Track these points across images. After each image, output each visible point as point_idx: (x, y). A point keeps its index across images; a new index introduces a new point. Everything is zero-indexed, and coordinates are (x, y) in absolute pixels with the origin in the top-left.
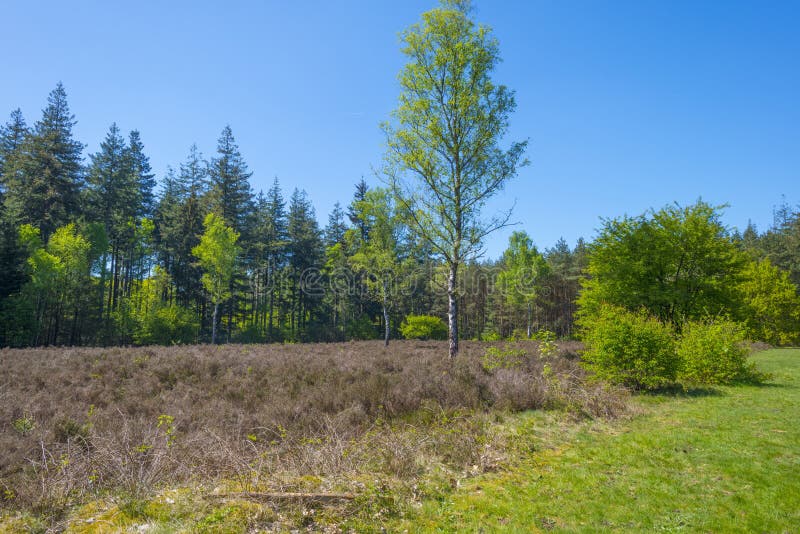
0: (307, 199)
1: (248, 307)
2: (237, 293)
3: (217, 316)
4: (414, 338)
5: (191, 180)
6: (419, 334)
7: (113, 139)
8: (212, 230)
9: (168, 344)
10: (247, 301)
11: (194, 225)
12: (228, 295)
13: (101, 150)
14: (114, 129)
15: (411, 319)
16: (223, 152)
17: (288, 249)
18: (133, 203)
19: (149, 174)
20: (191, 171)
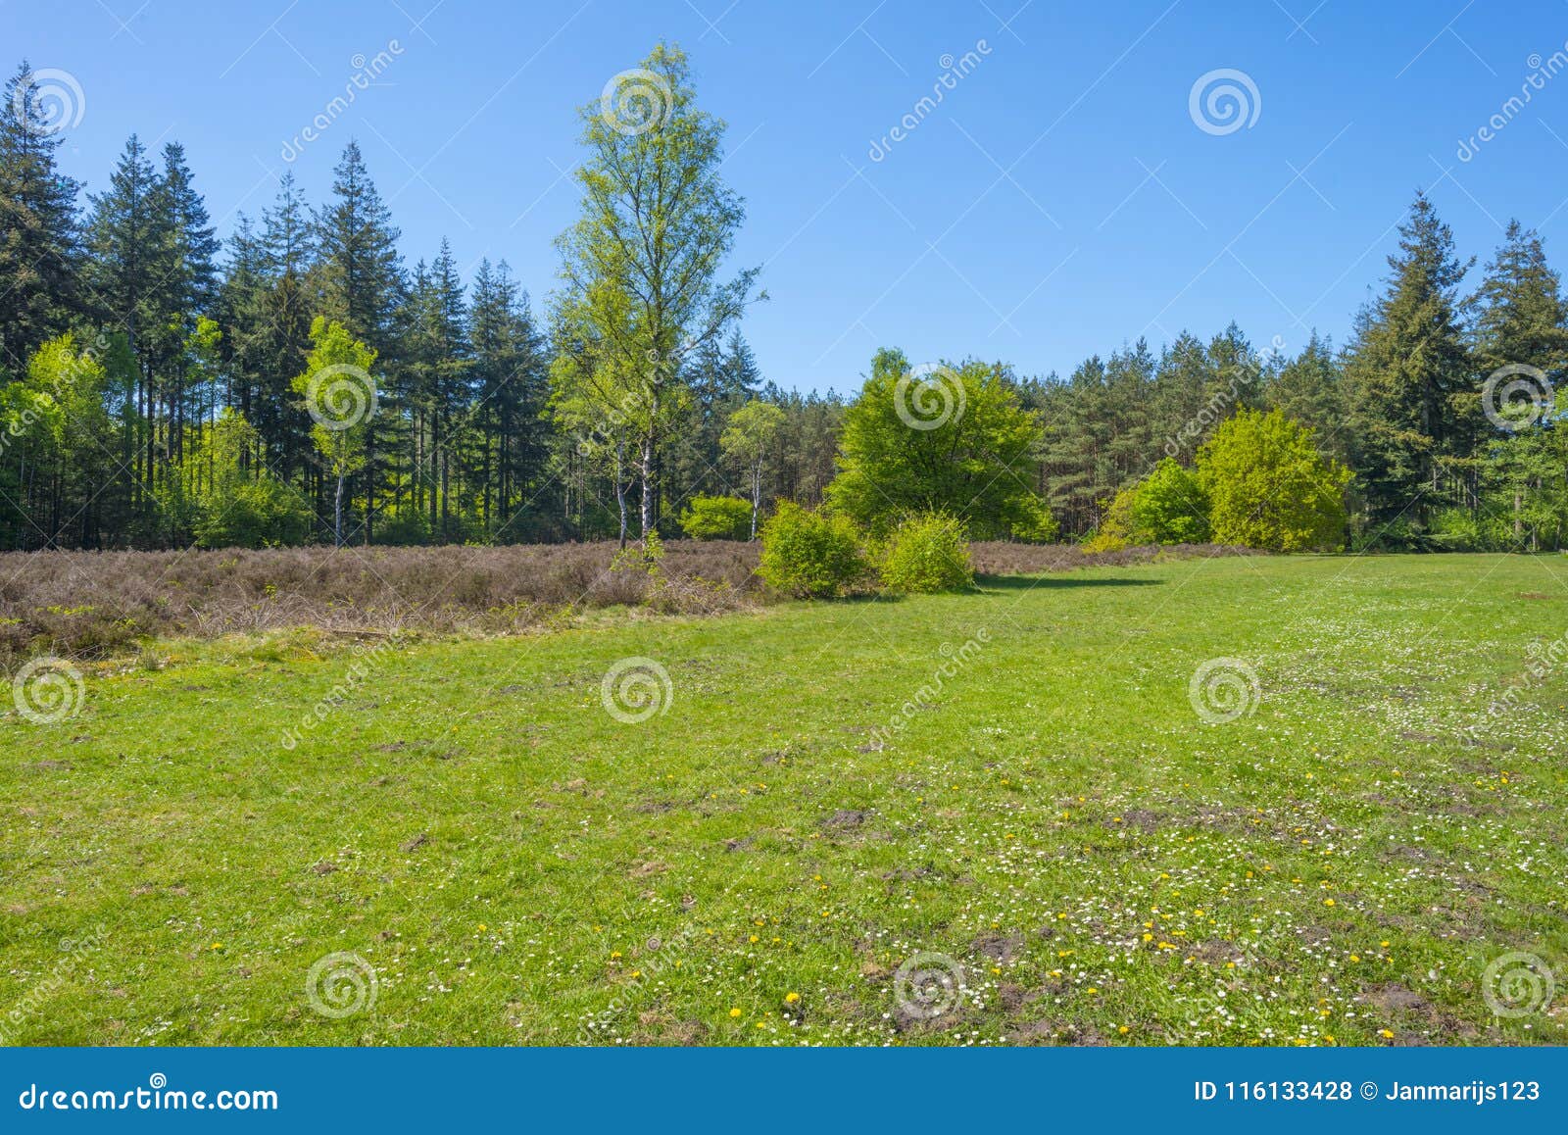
0: (512, 277)
1: (405, 479)
2: (379, 456)
3: (343, 496)
4: (707, 538)
5: (285, 243)
6: (713, 529)
7: (132, 167)
8: (326, 346)
9: (258, 546)
10: (399, 470)
11: (295, 331)
12: (361, 462)
13: (110, 188)
14: (134, 148)
15: (699, 502)
16: (345, 192)
17: (472, 373)
18: (176, 287)
19: (204, 228)
20: (283, 225)
